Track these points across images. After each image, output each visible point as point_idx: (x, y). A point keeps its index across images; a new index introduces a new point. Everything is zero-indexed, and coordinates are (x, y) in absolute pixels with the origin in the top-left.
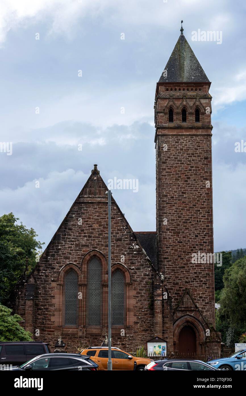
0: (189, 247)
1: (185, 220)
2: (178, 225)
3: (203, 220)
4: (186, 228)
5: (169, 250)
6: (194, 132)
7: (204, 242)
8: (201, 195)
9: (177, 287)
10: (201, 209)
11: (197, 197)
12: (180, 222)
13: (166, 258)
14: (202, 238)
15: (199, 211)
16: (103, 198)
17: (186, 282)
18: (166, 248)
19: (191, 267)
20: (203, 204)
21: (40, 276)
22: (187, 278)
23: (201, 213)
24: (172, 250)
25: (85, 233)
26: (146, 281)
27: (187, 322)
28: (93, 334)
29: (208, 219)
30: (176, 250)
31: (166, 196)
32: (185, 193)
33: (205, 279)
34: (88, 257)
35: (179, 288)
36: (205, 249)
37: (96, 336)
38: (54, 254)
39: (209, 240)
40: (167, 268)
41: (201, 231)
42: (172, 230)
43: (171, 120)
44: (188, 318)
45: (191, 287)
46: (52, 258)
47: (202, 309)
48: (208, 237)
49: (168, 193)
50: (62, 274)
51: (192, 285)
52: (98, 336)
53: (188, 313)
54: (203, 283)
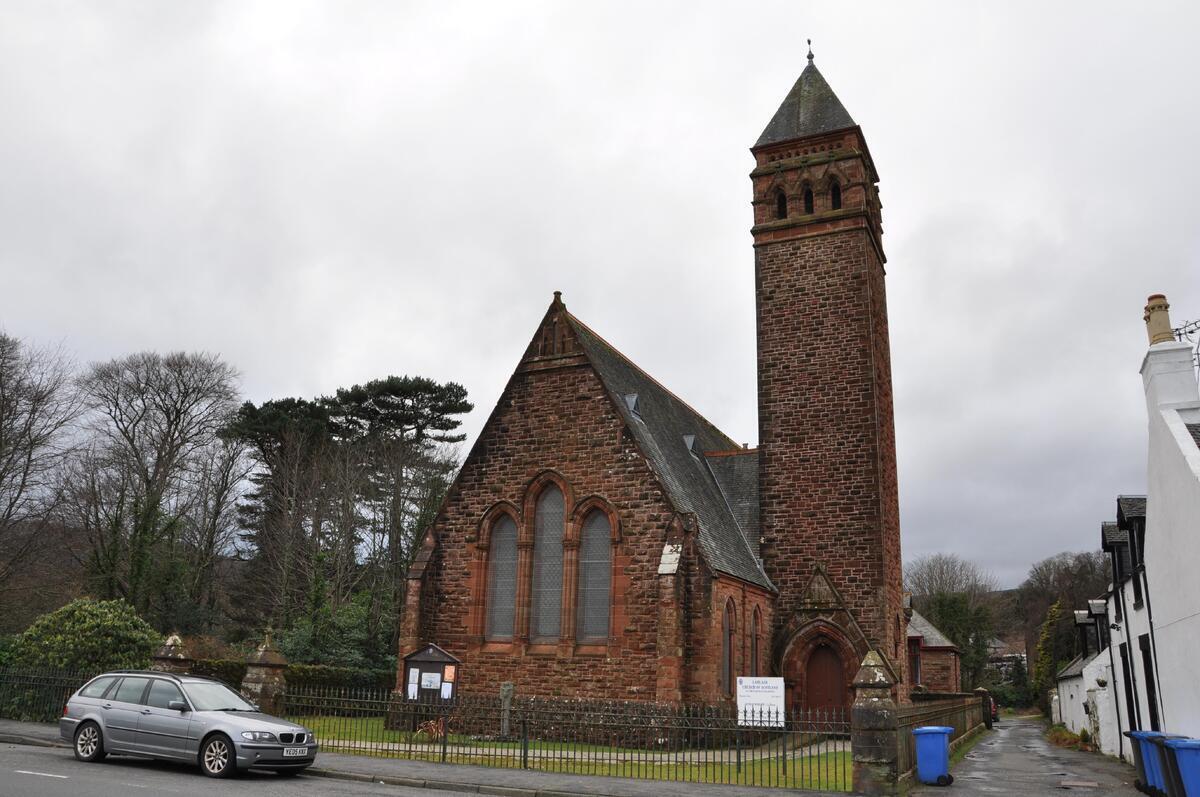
0: (826, 470)
1: (815, 411)
2: (801, 424)
3: (854, 408)
4: (816, 429)
5: (781, 479)
6: (829, 228)
7: (857, 456)
8: (847, 354)
9: (800, 558)
10: (848, 386)
11: (839, 360)
12: (804, 416)
13: (774, 497)
14: (854, 446)
15: (846, 388)
17: (820, 547)
18: (775, 474)
19: (829, 512)
20: (854, 374)
21: (446, 530)
22: (821, 538)
23: (850, 393)
24: (788, 478)
25: (532, 436)
27: (822, 635)
28: (541, 655)
29: (864, 404)
30: (796, 478)
31: (774, 365)
32: (814, 355)
33: (862, 538)
34: (535, 487)
35: (805, 560)
36: (860, 471)
37: (544, 659)
38: (473, 485)
39: (868, 450)
40: (776, 517)
41: (849, 433)
42: (787, 435)
43: (782, 214)
44: (823, 627)
45: (830, 557)
46: (470, 492)
47: (856, 606)
48: (868, 443)
49: (777, 359)
50: (486, 524)
51: (831, 552)
52: (547, 659)
53: (821, 617)
54: (858, 548)
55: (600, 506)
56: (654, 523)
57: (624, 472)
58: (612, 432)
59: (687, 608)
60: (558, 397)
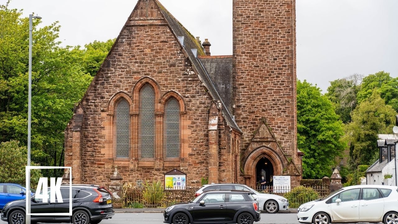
0: (267, 72)
1: (263, 41)
2: (255, 47)
3: (282, 41)
4: (263, 51)
5: (244, 75)
7: (283, 66)
8: (280, 13)
9: (253, 116)
10: (280, 29)
11: (276, 15)
12: (257, 43)
13: (241, 85)
14: (282, 61)
15: (278, 31)
16: (156, 20)
17: (263, 111)
18: (241, 73)
19: (269, 93)
20: (283, 24)
21: (89, 105)
22: (264, 106)
23: (281, 33)
24: (248, 75)
25: (136, 59)
26: (202, 110)
27: (264, 153)
28: (145, 167)
29: (288, 40)
30: (252, 76)
31: (241, 15)
32: (262, 12)
33: (284, 107)
34: (139, 85)
35: (256, 117)
36: (284, 74)
37: (148, 169)
38: (103, 83)
39: (289, 63)
40: (242, 95)
41: (280, 54)
42: (248, 53)
44: (265, 150)
45: (268, 115)
46: (102, 86)
47: (280, 140)
48: (288, 59)
49: (243, 12)
50: (112, 103)
51: (269, 113)
52: (150, 169)
53: (264, 144)
54: (282, 112)
55: (175, 96)
56: (203, 105)
57: (187, 80)
58: (180, 60)
59: (220, 144)
60: (150, 40)
